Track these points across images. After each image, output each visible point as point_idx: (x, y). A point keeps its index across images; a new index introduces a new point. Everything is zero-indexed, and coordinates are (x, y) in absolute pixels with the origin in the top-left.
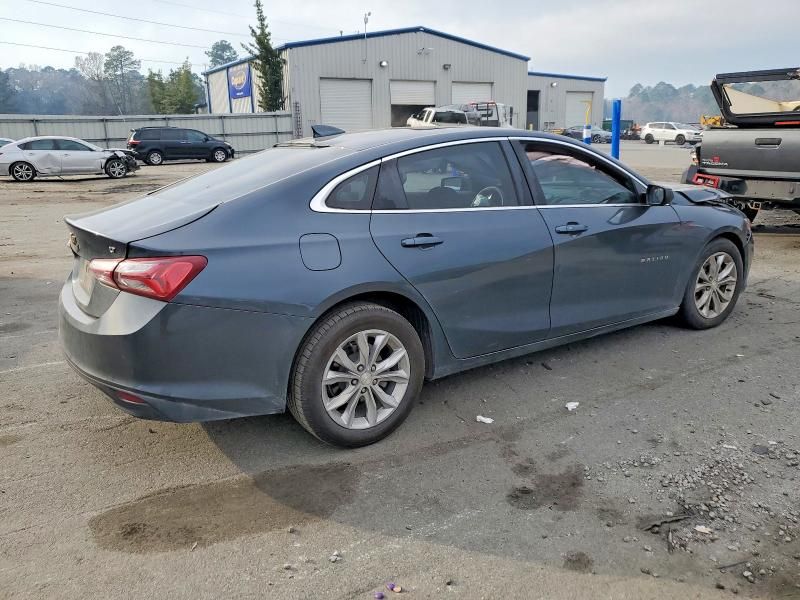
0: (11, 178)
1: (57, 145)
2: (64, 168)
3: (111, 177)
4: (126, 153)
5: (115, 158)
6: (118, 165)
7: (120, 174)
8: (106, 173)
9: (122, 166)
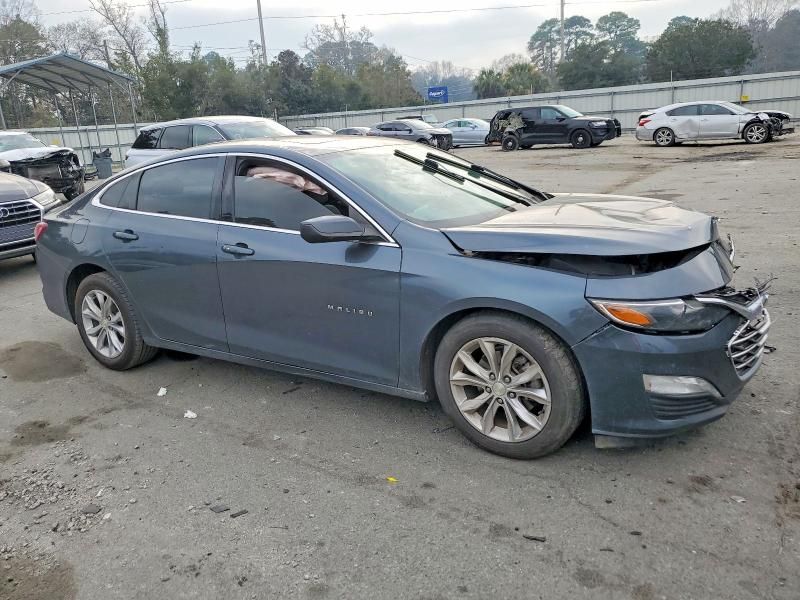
0: (654, 143)
1: (699, 110)
2: (701, 133)
3: (748, 143)
4: (770, 115)
5: (757, 122)
6: (758, 129)
7: (758, 138)
8: (743, 138)
9: (762, 130)
